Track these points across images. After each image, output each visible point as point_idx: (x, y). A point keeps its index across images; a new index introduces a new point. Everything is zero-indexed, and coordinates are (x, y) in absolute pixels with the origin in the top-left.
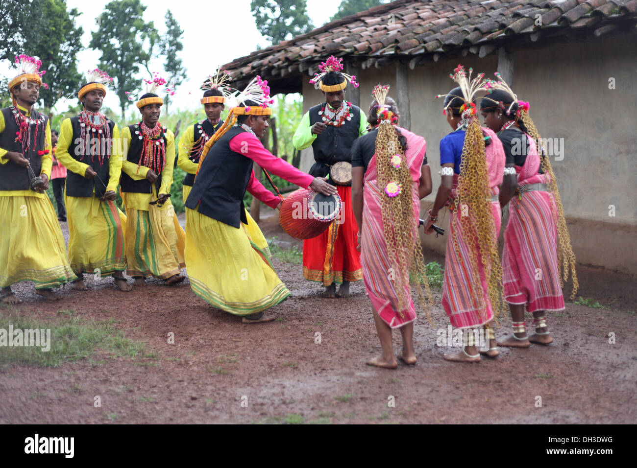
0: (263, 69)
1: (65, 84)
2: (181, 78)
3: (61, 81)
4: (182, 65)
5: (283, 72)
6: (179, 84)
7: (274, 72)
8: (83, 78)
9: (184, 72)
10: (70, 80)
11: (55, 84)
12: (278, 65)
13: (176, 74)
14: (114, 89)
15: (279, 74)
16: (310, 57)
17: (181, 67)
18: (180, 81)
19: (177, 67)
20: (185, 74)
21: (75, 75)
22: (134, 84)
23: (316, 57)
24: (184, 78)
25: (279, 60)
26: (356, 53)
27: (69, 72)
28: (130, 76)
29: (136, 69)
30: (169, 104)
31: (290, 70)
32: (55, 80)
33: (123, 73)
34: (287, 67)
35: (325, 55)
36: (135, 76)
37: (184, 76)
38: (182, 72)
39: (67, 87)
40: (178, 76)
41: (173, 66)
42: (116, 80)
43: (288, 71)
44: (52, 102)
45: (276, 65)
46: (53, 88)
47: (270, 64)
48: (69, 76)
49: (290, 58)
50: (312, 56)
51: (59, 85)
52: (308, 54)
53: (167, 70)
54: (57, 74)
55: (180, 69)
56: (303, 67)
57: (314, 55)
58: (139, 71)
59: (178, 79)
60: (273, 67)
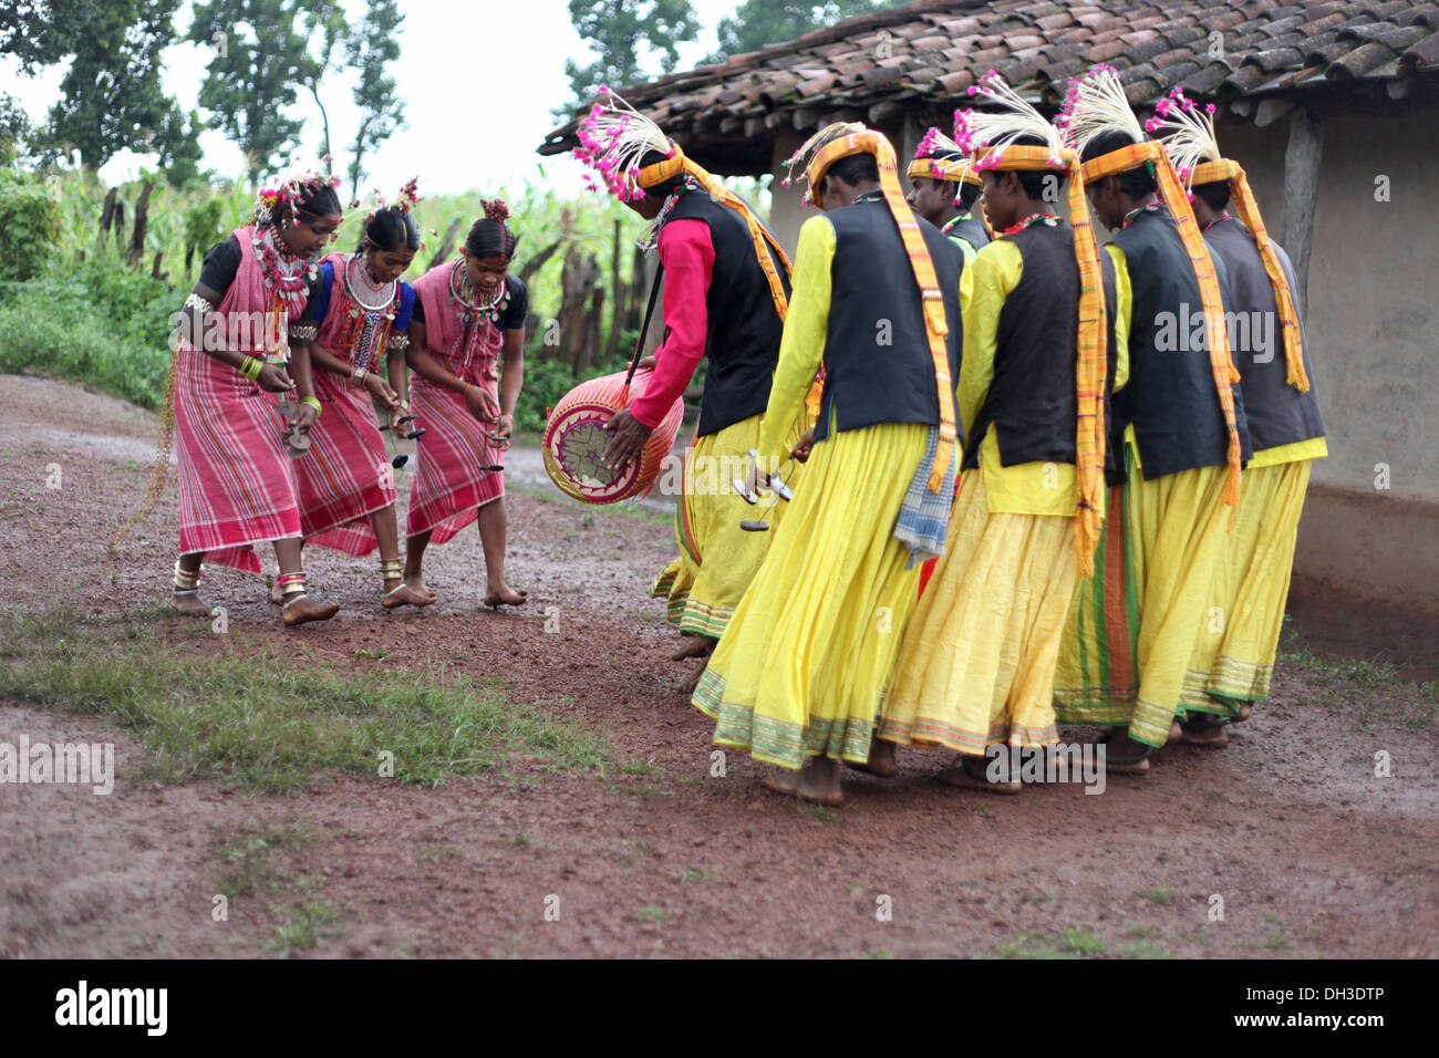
0: (699, 116)
1: (132, 118)
2: (391, 122)
3: (123, 110)
4: (396, 93)
5: (750, 127)
6: (386, 136)
7: (725, 126)
8: (173, 108)
9: (400, 108)
10: (144, 110)
11: (108, 117)
12: (740, 110)
13: (379, 111)
14: (237, 137)
15: (741, 130)
16: (822, 97)
17: (392, 97)
18: (388, 128)
19: (384, 96)
20: (401, 114)
21: (156, 100)
22: (283, 129)
23: (835, 97)
24: (399, 122)
25: (743, 98)
26: (941, 94)
27: (144, 91)
28: (273, 111)
29: (290, 97)
30: (360, 179)
31: (769, 123)
32: (108, 108)
33: (260, 102)
34: (761, 115)
35: (862, 93)
36: (287, 112)
37: (398, 118)
38: (393, 109)
39: (137, 126)
40: (384, 118)
41: (374, 93)
42: (242, 117)
43: (763, 123)
44: (100, 158)
45: (734, 108)
46: (103, 127)
47: (720, 107)
48: (144, 101)
49: (774, 97)
50: (828, 94)
51: (117, 121)
52: (816, 90)
53: (361, 103)
54: (114, 94)
55: (390, 102)
56: (803, 120)
57: (834, 92)
58: (297, 99)
59: (384, 125)
60: (726, 114)
